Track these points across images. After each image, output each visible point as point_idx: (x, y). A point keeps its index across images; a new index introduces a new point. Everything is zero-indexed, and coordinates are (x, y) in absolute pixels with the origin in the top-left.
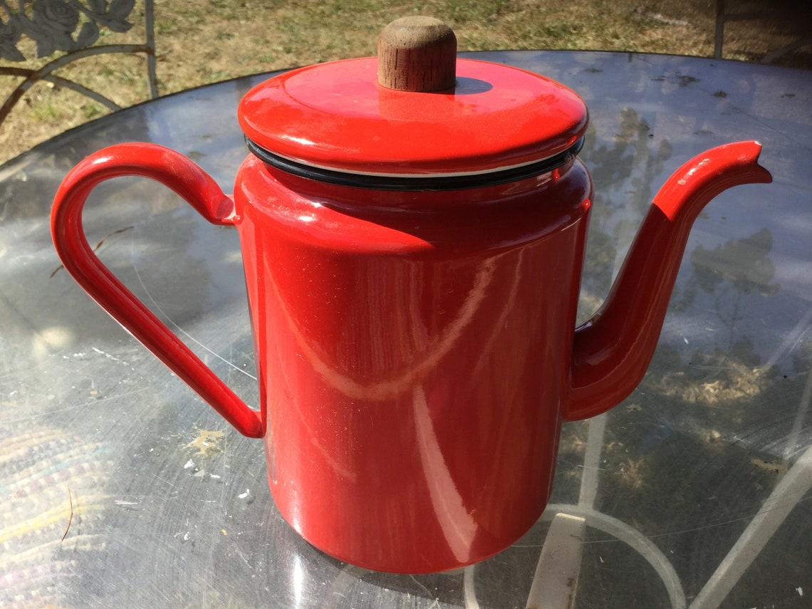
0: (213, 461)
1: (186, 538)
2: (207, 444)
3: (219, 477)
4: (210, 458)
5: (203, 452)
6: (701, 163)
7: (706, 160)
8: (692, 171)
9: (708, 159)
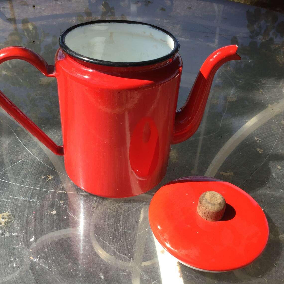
0: (10, 227)
1: (15, 265)
2: (3, 220)
3: (17, 234)
4: (7, 226)
5: (3, 224)
6: (218, 53)
7: (219, 52)
8: (215, 56)
9: (220, 52)
